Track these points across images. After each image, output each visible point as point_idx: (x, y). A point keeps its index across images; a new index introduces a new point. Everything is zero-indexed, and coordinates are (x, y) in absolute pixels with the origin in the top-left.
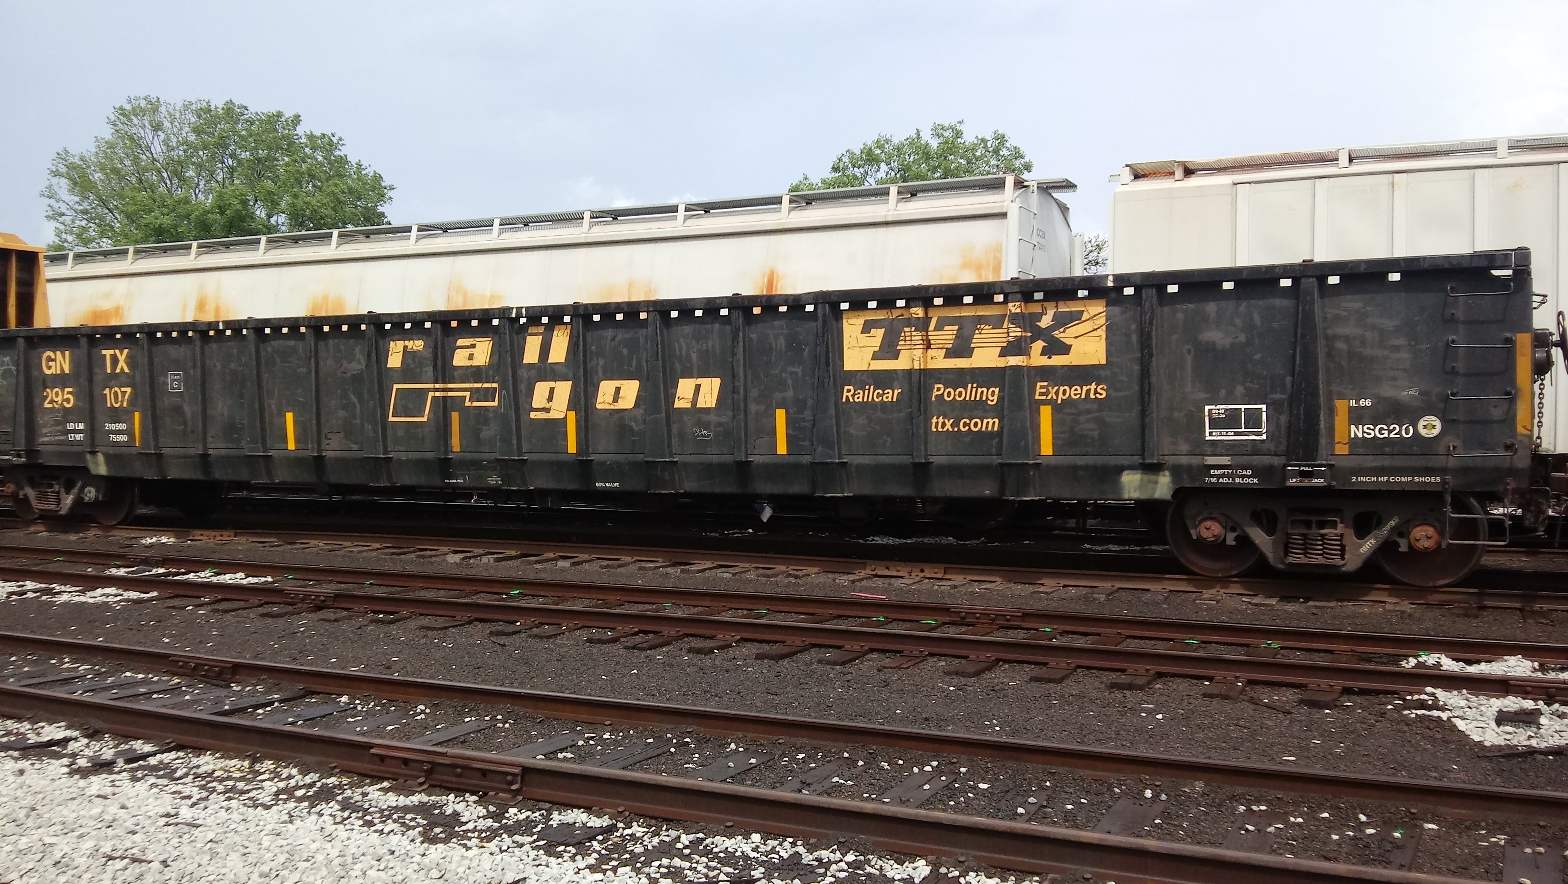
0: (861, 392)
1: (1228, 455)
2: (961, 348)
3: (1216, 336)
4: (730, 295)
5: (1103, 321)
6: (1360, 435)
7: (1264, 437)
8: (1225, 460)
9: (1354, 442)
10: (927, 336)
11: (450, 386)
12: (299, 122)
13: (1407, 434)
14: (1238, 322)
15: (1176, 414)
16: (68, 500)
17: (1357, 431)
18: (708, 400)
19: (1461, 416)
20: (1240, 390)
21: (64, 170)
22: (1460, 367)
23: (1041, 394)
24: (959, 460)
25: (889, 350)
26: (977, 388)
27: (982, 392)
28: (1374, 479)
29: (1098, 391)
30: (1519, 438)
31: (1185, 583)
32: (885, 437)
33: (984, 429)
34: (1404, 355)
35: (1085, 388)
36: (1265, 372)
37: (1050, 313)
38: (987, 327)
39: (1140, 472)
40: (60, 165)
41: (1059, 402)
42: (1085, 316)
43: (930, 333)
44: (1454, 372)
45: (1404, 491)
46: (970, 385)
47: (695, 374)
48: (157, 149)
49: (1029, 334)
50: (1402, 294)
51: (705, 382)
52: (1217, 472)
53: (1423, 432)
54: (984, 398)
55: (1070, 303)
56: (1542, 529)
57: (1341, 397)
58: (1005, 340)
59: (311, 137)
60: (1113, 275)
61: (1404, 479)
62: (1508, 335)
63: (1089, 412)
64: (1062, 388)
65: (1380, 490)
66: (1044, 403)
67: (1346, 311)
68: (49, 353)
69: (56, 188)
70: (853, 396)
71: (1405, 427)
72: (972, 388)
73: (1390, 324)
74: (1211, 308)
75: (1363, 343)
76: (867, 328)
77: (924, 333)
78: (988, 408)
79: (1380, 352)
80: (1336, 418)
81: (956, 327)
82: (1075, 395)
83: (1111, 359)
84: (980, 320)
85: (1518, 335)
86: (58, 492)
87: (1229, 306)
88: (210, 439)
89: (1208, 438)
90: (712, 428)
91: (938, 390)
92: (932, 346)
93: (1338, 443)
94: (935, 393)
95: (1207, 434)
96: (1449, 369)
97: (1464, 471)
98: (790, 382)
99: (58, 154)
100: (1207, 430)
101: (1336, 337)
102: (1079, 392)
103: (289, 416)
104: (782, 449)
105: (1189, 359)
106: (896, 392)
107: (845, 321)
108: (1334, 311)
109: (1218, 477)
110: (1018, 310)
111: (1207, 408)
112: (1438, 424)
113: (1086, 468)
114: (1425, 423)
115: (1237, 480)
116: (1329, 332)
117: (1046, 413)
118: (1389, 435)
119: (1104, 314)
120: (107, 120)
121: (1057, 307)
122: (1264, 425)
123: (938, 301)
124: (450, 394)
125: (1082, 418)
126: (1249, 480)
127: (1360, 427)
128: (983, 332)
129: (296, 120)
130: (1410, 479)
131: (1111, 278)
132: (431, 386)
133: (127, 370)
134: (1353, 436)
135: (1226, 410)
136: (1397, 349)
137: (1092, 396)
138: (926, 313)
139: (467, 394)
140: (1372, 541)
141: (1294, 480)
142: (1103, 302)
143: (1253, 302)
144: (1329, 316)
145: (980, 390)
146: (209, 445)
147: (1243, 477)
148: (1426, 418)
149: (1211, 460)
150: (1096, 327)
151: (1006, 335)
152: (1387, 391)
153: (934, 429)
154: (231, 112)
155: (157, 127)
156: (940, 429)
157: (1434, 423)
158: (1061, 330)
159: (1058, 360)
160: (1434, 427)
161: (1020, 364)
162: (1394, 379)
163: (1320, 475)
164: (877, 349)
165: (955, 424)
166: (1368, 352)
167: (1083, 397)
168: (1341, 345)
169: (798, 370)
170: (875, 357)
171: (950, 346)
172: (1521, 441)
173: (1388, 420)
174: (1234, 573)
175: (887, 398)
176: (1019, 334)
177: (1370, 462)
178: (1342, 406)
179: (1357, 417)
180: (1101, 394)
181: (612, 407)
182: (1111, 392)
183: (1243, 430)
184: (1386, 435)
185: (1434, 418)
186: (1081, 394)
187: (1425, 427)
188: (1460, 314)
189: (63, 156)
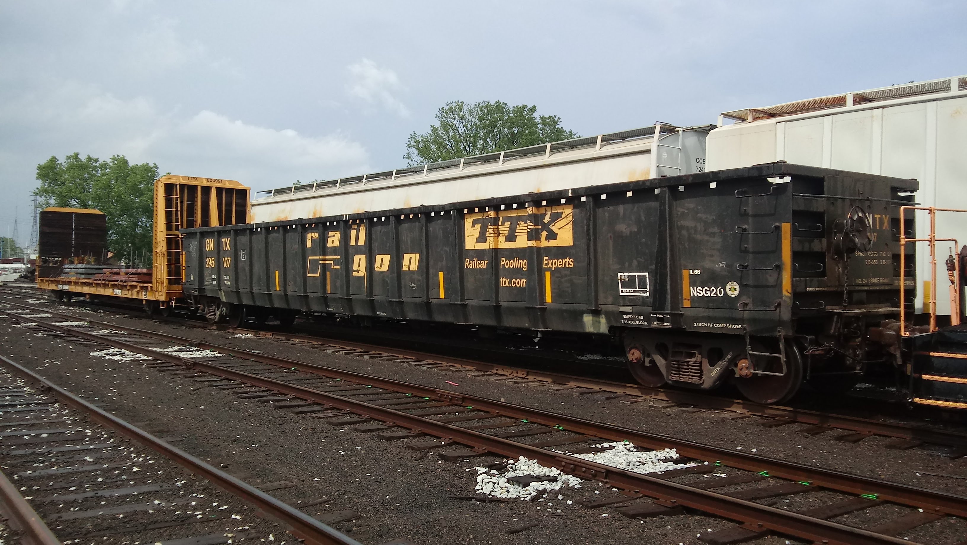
0: (472, 262)
1: (631, 306)
2: (511, 238)
3: (622, 228)
4: (419, 206)
5: (571, 218)
6: (696, 295)
7: (648, 294)
8: (628, 309)
9: (693, 299)
10: (498, 228)
11: (327, 257)
12: (535, 110)
13: (721, 294)
14: (633, 218)
15: (606, 278)
16: (218, 314)
17: (695, 292)
18: (414, 267)
19: (751, 282)
20: (635, 263)
21: (413, 143)
22: (750, 246)
23: (546, 264)
24: (513, 304)
25: (482, 238)
26: (518, 260)
27: (521, 263)
28: (706, 325)
29: (569, 262)
30: (784, 298)
31: (637, 390)
32: (482, 290)
33: (522, 286)
34: (718, 239)
35: (564, 261)
36: (647, 251)
37: (549, 213)
38: (522, 223)
39: (591, 315)
40: (413, 141)
41: (553, 269)
42: (563, 216)
43: (499, 227)
44: (746, 251)
45: (723, 334)
46: (515, 258)
47: (410, 251)
48: (461, 130)
49: (540, 227)
50: (716, 197)
51: (413, 255)
52: (627, 317)
53: (729, 293)
54: (521, 267)
55: (557, 207)
56: (859, 368)
57: (686, 268)
58: (526, 231)
59: (543, 118)
60: (571, 189)
61: (722, 326)
62: (777, 224)
63: (566, 275)
64: (554, 261)
65: (710, 333)
66: (547, 269)
67: (687, 209)
68: (208, 240)
69: (411, 154)
70: (469, 264)
71: (719, 289)
72: (517, 260)
73: (710, 218)
74: (621, 209)
75: (696, 231)
76: (474, 223)
77: (496, 227)
78: (523, 272)
79: (706, 238)
80: (683, 282)
81: (509, 223)
82: (560, 265)
83: (576, 243)
84: (519, 218)
85: (783, 224)
86: (215, 310)
87: (629, 206)
88: (254, 285)
89: (621, 294)
90: (416, 282)
91: (503, 261)
92: (500, 235)
93: (685, 299)
94: (502, 263)
95: (620, 292)
96: (743, 249)
97: (753, 321)
98: (444, 256)
99: (411, 135)
100: (620, 289)
101: (682, 227)
102: (561, 263)
103: (277, 272)
104: (442, 296)
105: (611, 242)
106: (486, 262)
107: (465, 220)
108: (681, 210)
109: (628, 320)
110: (531, 212)
111: (619, 274)
112: (737, 287)
113: (566, 311)
114: (730, 287)
115: (638, 322)
116: (679, 224)
117: (548, 274)
118: (711, 294)
119: (572, 214)
120: (436, 116)
121: (551, 210)
122: (648, 286)
123: (503, 207)
124: (327, 262)
125: (563, 280)
126: (642, 323)
127: (695, 288)
128: (521, 226)
129: (533, 109)
130: (725, 325)
131: (570, 191)
132: (321, 257)
133: (229, 249)
134: (692, 295)
135: (628, 276)
136: (713, 234)
137: (567, 266)
138: (497, 215)
139: (332, 262)
140: (718, 368)
141: (655, 323)
142: (571, 206)
143: (640, 204)
144: (679, 213)
145: (520, 261)
146: (254, 288)
147: (640, 320)
148: (730, 283)
149: (623, 309)
150: (568, 222)
151: (526, 228)
152: (708, 264)
153: (502, 285)
154: (500, 108)
155: (462, 118)
156: (504, 286)
157: (735, 287)
158: (553, 224)
159: (552, 243)
160: (735, 289)
161: (533, 245)
162: (712, 256)
163: (667, 320)
164: (478, 236)
165: (510, 283)
166: (699, 237)
167: (563, 266)
168: (684, 232)
169: (447, 249)
170: (477, 242)
171: (507, 234)
172: (785, 301)
173: (710, 284)
174: (659, 385)
175: (482, 266)
176: (532, 227)
177: (702, 312)
178: (686, 273)
179: (694, 282)
180: (571, 265)
181: (380, 270)
182: (576, 263)
183: (637, 289)
184: (709, 295)
185: (735, 283)
186: (562, 264)
187: (730, 289)
188: (750, 212)
189: (413, 136)
